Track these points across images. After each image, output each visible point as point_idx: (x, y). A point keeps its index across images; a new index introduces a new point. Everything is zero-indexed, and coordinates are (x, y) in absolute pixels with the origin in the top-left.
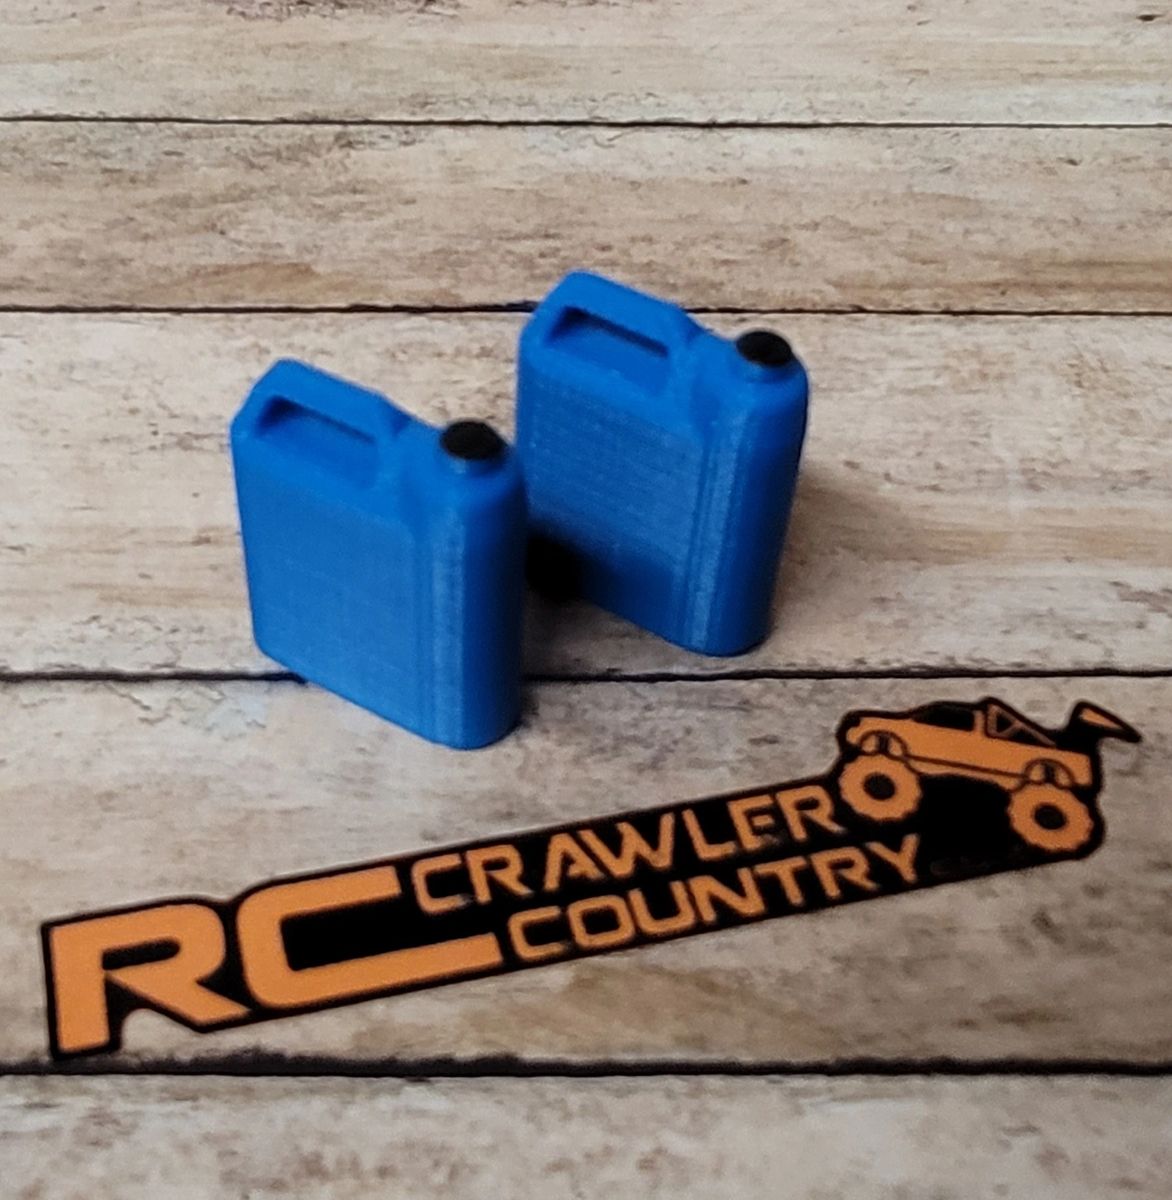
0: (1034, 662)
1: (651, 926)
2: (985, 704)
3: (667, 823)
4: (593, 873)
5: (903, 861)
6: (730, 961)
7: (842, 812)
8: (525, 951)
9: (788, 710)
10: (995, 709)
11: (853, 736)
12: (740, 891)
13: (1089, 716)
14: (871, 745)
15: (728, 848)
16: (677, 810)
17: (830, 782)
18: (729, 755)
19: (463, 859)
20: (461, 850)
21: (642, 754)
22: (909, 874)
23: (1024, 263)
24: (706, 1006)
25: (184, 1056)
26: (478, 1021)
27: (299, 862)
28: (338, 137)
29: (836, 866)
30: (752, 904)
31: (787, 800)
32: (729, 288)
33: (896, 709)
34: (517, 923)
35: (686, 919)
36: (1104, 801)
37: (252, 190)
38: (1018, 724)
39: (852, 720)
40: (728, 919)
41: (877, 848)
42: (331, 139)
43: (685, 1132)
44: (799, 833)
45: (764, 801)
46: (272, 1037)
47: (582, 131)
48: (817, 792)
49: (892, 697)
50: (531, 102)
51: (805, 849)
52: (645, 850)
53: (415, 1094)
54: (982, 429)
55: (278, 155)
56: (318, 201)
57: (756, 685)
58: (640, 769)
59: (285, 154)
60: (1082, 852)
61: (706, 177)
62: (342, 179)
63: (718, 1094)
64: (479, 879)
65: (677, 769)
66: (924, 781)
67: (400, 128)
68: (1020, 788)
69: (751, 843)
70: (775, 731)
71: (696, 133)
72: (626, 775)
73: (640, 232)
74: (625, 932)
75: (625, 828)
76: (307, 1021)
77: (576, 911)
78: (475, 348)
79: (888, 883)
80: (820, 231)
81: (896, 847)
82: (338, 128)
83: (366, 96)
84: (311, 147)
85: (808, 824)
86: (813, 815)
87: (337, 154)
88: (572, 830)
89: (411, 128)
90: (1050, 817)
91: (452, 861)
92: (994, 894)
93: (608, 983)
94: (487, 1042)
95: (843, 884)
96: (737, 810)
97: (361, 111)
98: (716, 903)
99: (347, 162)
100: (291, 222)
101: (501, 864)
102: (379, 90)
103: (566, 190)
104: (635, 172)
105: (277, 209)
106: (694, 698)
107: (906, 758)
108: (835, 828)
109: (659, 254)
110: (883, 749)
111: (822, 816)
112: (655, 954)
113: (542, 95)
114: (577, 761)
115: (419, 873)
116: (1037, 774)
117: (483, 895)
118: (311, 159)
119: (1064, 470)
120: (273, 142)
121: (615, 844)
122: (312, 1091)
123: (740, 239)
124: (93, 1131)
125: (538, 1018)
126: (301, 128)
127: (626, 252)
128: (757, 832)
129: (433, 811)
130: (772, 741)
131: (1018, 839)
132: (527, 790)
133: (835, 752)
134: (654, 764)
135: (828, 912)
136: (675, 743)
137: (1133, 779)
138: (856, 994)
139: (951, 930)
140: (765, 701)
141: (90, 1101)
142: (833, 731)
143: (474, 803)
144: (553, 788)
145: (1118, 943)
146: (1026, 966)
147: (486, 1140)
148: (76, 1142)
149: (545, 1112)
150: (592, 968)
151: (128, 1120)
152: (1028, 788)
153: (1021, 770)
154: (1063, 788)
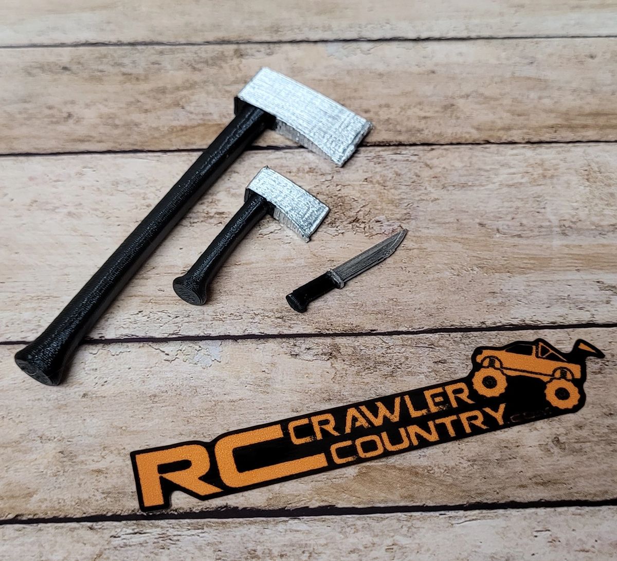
0: (560, 321)
1: (390, 448)
2: (536, 342)
3: (397, 401)
4: (366, 424)
5: (498, 416)
7: (473, 394)
8: (338, 461)
9: (451, 347)
10: (541, 344)
11: (479, 359)
12: (429, 431)
13: (582, 347)
14: (486, 363)
15: (424, 412)
16: (402, 395)
17: (468, 380)
18: (425, 369)
19: (310, 420)
20: (308, 416)
22: (501, 422)
23: (566, 114)
26: (318, 491)
27: (239, 424)
28: (236, 51)
29: (470, 419)
30: (434, 437)
31: (449, 389)
32: (426, 132)
33: (498, 345)
34: (333, 448)
35: (406, 444)
36: (586, 386)
37: (196, 83)
38: (551, 351)
39: (478, 351)
40: (424, 443)
41: (488, 410)
42: (232, 53)
43: (405, 536)
44: (454, 404)
45: (440, 390)
46: (233, 500)
47: (354, 45)
48: (462, 385)
49: (497, 340)
50: (329, 28)
51: (457, 412)
52: (388, 414)
53: (293, 523)
54: (542, 205)
55: (206, 62)
56: (228, 88)
57: (437, 335)
58: (386, 377)
59: (210, 62)
60: (575, 409)
61: (415, 69)
62: (239, 75)
64: (317, 429)
65: (402, 376)
66: (509, 378)
67: (265, 46)
68: (551, 381)
69: (434, 409)
70: (445, 358)
71: (410, 44)
73: (383, 102)
74: (380, 451)
75: (379, 404)
76: (247, 494)
77: (358, 442)
78: (307, 168)
79: (492, 425)
80: (470, 99)
81: (496, 410)
82: (235, 47)
83: (248, 27)
84: (222, 57)
85: (458, 400)
86: (460, 396)
87: (236, 61)
88: (356, 406)
89: (272, 46)
90: (562, 394)
91: (306, 421)
93: (372, 474)
94: (323, 501)
95: (472, 426)
96: (428, 394)
97: (246, 35)
98: (418, 436)
99: (241, 66)
100: (216, 100)
101: (326, 422)
102: (254, 23)
103: (348, 79)
104: (381, 67)
105: (208, 93)
106: (410, 342)
107: (502, 368)
108: (470, 402)
109: (393, 113)
110: (492, 365)
111: (464, 396)
112: (392, 460)
113: (335, 24)
114: (358, 373)
115: (291, 426)
116: (558, 374)
117: (319, 436)
118: (224, 65)
119: (579, 225)
120: (204, 55)
121: (375, 413)
122: (251, 523)
123: (431, 104)
124: (161, 542)
125: (345, 490)
126: (217, 47)
127: (377, 113)
128: (436, 404)
129: (296, 398)
131: (549, 404)
132: (337, 387)
134: (392, 374)
135: (466, 440)
136: (401, 364)
137: (599, 376)
138: (477, 475)
139: (518, 446)
140: (441, 343)
141: (159, 530)
142: (470, 357)
143: (314, 394)
144: (348, 387)
145: (587, 450)
146: (549, 461)
147: (323, 541)
148: (155, 548)
149: (348, 530)
150: (366, 467)
151: (175, 538)
152: (554, 381)
153: (551, 373)
154: (569, 380)
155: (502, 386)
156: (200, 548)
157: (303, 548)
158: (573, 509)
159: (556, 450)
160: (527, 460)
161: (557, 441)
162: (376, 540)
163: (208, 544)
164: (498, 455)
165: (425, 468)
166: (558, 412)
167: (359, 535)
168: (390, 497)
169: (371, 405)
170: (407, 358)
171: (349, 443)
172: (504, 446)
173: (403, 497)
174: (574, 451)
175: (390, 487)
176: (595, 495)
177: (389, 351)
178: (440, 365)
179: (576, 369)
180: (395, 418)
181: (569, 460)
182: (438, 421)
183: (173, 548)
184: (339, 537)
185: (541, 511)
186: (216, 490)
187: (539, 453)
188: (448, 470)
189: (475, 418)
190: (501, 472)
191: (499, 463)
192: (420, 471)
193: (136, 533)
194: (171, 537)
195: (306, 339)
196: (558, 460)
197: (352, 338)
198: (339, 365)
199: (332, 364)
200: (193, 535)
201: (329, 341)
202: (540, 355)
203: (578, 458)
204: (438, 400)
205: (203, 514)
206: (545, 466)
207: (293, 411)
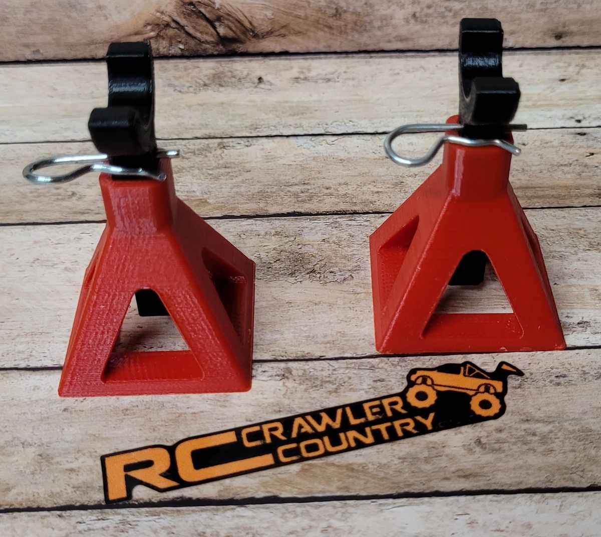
1: (331, 449)
2: (465, 364)
3: (339, 412)
4: (310, 430)
5: (428, 423)
6: (360, 460)
7: (406, 405)
8: (283, 459)
9: (389, 369)
10: (468, 366)
11: (413, 378)
12: (365, 435)
13: (505, 367)
14: (419, 381)
15: (362, 420)
16: (343, 407)
17: (403, 395)
18: (365, 386)
19: (261, 428)
20: (260, 424)
21: (331, 387)
22: (430, 427)
24: (350, 477)
25: (155, 500)
26: (264, 484)
27: (198, 431)
28: (219, 144)
29: (402, 425)
30: (370, 439)
31: (386, 402)
32: (378, 203)
33: (430, 367)
34: (280, 450)
35: (344, 446)
36: (506, 398)
38: (477, 371)
39: (413, 371)
40: (360, 445)
41: (419, 418)
42: (216, 145)
43: (339, 520)
44: (389, 414)
45: (377, 403)
46: (187, 492)
47: (321, 138)
48: (398, 399)
49: (430, 363)
51: (391, 420)
52: (330, 422)
53: (240, 510)
55: (194, 153)
56: (211, 172)
57: (377, 360)
58: (330, 392)
59: (197, 152)
60: (496, 416)
61: (372, 156)
62: (221, 162)
63: (352, 506)
64: (267, 435)
65: (344, 392)
66: (439, 393)
67: (245, 139)
68: (476, 394)
69: (371, 418)
70: (383, 377)
71: (369, 137)
72: (325, 395)
73: (343, 181)
74: (321, 451)
75: (323, 415)
76: (201, 487)
77: (303, 445)
78: (273, 232)
79: (422, 430)
81: (426, 417)
82: (219, 140)
83: (231, 126)
84: (208, 149)
85: (393, 410)
86: (395, 407)
87: (219, 152)
88: (303, 416)
89: (250, 139)
90: (485, 405)
91: (257, 428)
92: (461, 433)
93: (314, 470)
94: (268, 492)
95: (404, 431)
96: (366, 406)
97: (229, 133)
98: (356, 440)
99: (223, 155)
100: (199, 181)
101: (276, 429)
102: (237, 123)
103: (313, 164)
104: (342, 155)
105: (193, 176)
106: (353, 365)
107: (433, 385)
108: (403, 411)
110: (424, 382)
111: (399, 408)
112: (331, 459)
114: (306, 390)
115: (244, 433)
116: (482, 389)
117: (268, 440)
118: (208, 154)
120: (192, 147)
121: (319, 420)
122: (202, 511)
124: (122, 527)
125: (288, 483)
126: (204, 141)
128: (373, 414)
129: (250, 410)
130: (382, 380)
131: (473, 412)
132: (286, 402)
133: (406, 383)
134: (336, 391)
135: (398, 442)
136: (344, 383)
137: (519, 390)
138: (407, 470)
139: (444, 447)
140: (380, 366)
141: (120, 517)
142: (406, 376)
143: (266, 407)
144: (297, 401)
145: (506, 448)
146: (471, 458)
147: (266, 525)
148: (115, 531)
149: (288, 515)
150: (308, 465)
151: (134, 523)
152: (478, 394)
153: (476, 388)
154: (492, 394)
155: (432, 399)
156: (155, 532)
157: (247, 530)
158: (490, 497)
159: (478, 449)
160: (451, 458)
161: (479, 442)
162: (313, 524)
163: (164, 528)
164: (426, 454)
165: (360, 465)
166: (481, 419)
167: (298, 519)
168: (327, 488)
169: (316, 416)
170: (350, 378)
171: (294, 445)
172: (432, 447)
173: (339, 488)
174: (493, 450)
175: (328, 480)
176: (511, 485)
177: (335, 372)
178: (379, 383)
179: (498, 386)
180: (337, 425)
181: (489, 457)
182: (374, 427)
183: (131, 532)
184: (279, 521)
185: (462, 499)
186: (174, 484)
187: (463, 452)
188: (381, 466)
189: (407, 424)
190: (428, 467)
191: (427, 460)
192: (356, 467)
193: (99, 520)
194: (130, 523)
195: (263, 363)
196: (479, 457)
197: (303, 363)
198: (290, 384)
199: (284, 383)
200: (150, 521)
201: (282, 365)
202: (467, 374)
203: (497, 455)
204: (375, 410)
205: (161, 504)
206: (468, 462)
207: (247, 420)
